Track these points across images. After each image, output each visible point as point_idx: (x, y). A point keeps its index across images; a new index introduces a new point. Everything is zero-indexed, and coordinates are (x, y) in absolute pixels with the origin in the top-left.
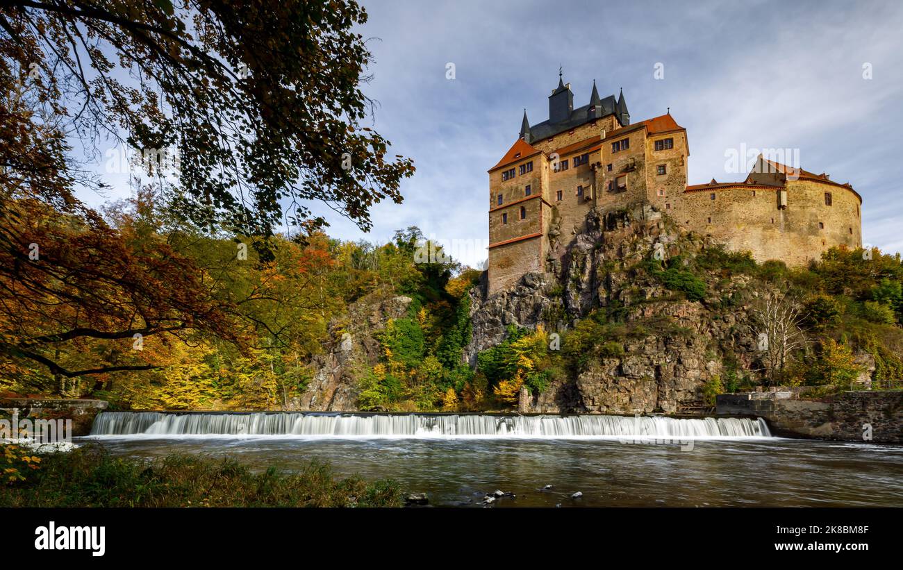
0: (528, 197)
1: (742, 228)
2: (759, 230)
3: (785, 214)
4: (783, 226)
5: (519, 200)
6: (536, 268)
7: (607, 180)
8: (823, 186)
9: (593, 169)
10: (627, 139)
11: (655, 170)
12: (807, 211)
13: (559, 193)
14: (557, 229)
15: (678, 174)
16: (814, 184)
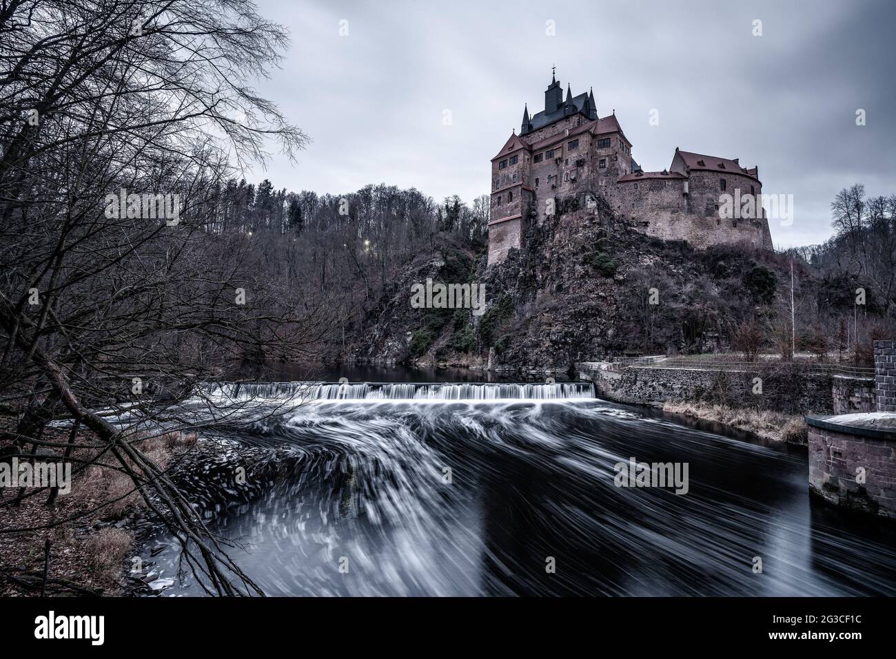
0: (514, 184)
1: (656, 212)
2: (669, 214)
3: (688, 199)
4: (686, 210)
5: (509, 187)
6: (517, 244)
7: (565, 172)
8: (719, 174)
9: (557, 163)
10: (577, 140)
11: (598, 164)
12: (704, 196)
13: (537, 180)
14: (534, 210)
15: (613, 168)
16: (711, 173)
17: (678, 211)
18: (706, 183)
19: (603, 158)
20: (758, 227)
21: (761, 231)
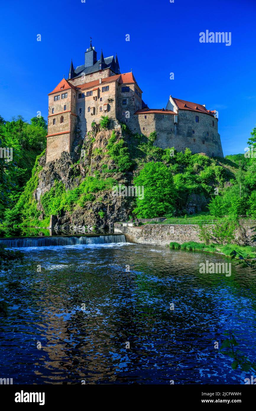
0: (65, 111)
2: (166, 135)
3: (177, 126)
4: (176, 133)
5: (61, 112)
6: (67, 149)
7: (100, 106)
8: (195, 113)
9: (94, 99)
10: (108, 86)
11: (121, 102)
12: (187, 125)
13: (80, 109)
14: (79, 128)
15: (131, 105)
16: (191, 112)
17: (171, 133)
18: (188, 118)
19: (125, 99)
20: (216, 144)
21: (217, 146)
